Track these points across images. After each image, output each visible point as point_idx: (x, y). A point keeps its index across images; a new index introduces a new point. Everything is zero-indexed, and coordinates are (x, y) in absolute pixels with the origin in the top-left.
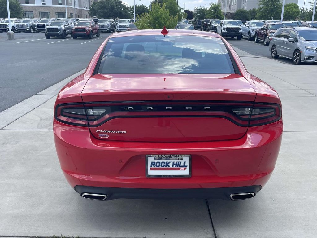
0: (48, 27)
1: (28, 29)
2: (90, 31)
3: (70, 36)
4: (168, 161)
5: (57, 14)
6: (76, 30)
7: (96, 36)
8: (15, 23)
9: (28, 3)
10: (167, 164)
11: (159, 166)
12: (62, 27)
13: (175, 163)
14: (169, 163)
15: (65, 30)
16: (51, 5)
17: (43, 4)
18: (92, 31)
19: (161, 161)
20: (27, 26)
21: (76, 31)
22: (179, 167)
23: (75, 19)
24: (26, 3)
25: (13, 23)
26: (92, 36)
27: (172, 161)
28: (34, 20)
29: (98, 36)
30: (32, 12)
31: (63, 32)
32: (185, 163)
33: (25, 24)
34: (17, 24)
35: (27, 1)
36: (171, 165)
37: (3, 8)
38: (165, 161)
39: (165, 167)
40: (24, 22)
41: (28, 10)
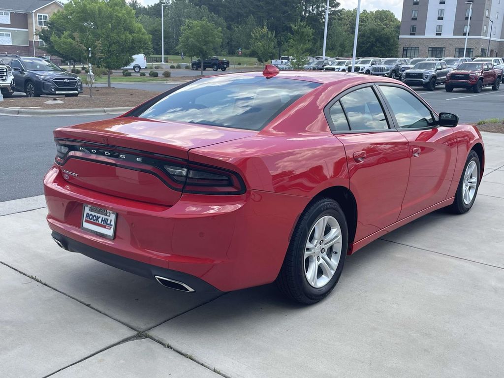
0: (408, 71)
1: (387, 74)
2: (476, 79)
3: (444, 86)
4: (99, 215)
5: (457, 50)
6: (453, 76)
7: (491, 87)
8: (372, 65)
9: (414, 34)
10: (98, 218)
11: (91, 219)
12: (432, 72)
13: (103, 219)
14: (100, 217)
15: (434, 77)
16: (451, 36)
17: (437, 34)
18: (481, 79)
19: (94, 214)
20: (388, 70)
21: (451, 79)
22: (105, 225)
23: (501, 58)
24: (411, 34)
25: (370, 65)
26: (481, 87)
27: (102, 216)
28: (401, 61)
29: (494, 89)
30: (416, 49)
31: (431, 79)
32: (111, 221)
33: (385, 66)
34: (374, 66)
35: (413, 31)
36: (100, 220)
37: (370, 42)
38: (97, 215)
39: (95, 222)
40: (386, 63)
41: (412, 46)
